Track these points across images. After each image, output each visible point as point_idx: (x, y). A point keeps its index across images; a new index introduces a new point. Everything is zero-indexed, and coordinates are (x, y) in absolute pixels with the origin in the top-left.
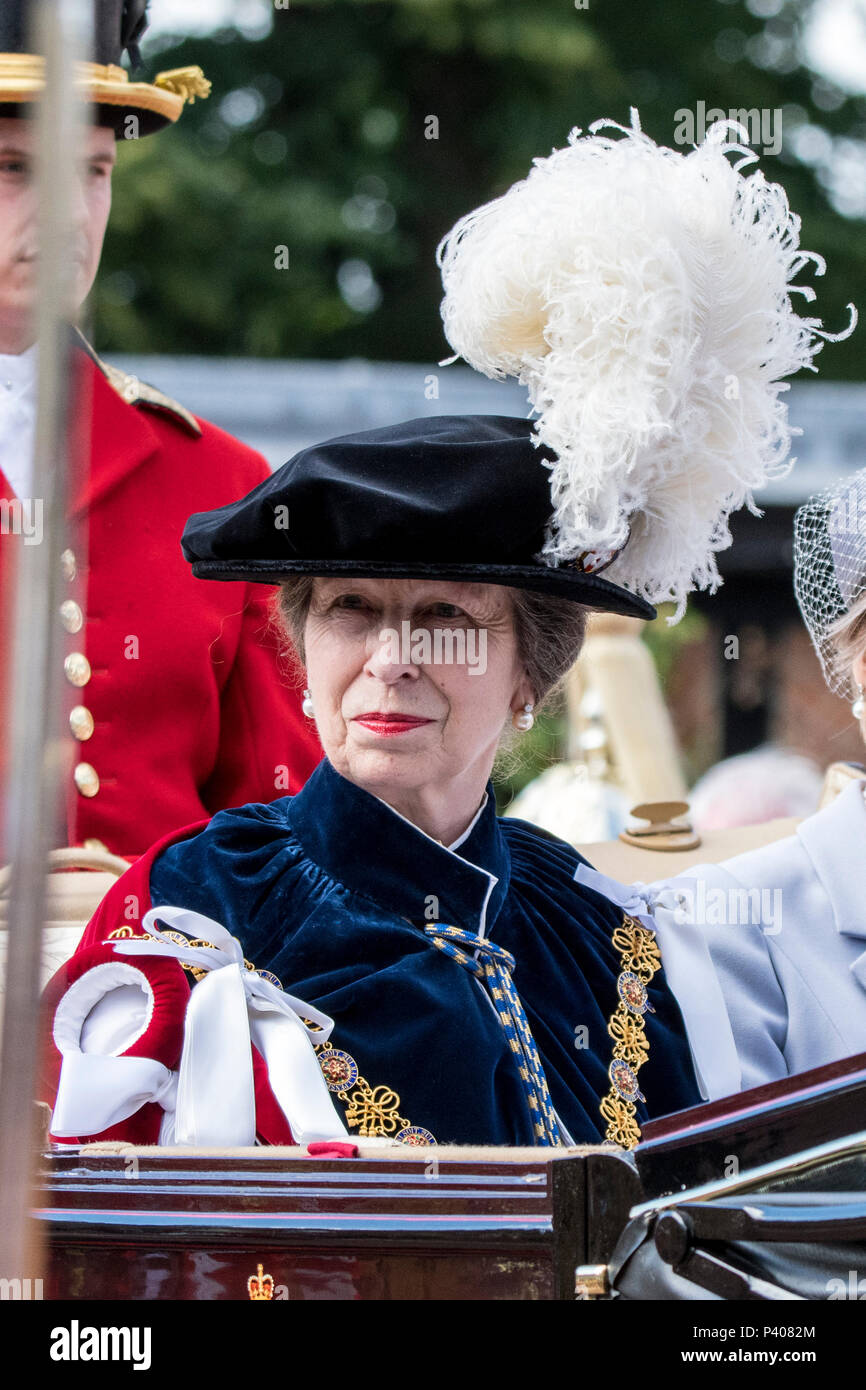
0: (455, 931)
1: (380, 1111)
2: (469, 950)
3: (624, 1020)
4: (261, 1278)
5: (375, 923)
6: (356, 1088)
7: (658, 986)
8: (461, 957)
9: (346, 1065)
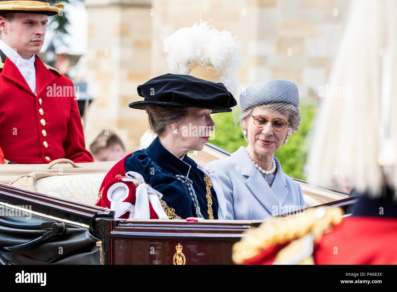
0: (182, 176)
1: (171, 213)
2: (184, 180)
3: (208, 195)
4: (179, 246)
5: (167, 175)
6: (166, 208)
7: (212, 189)
8: (183, 182)
9: (164, 203)
